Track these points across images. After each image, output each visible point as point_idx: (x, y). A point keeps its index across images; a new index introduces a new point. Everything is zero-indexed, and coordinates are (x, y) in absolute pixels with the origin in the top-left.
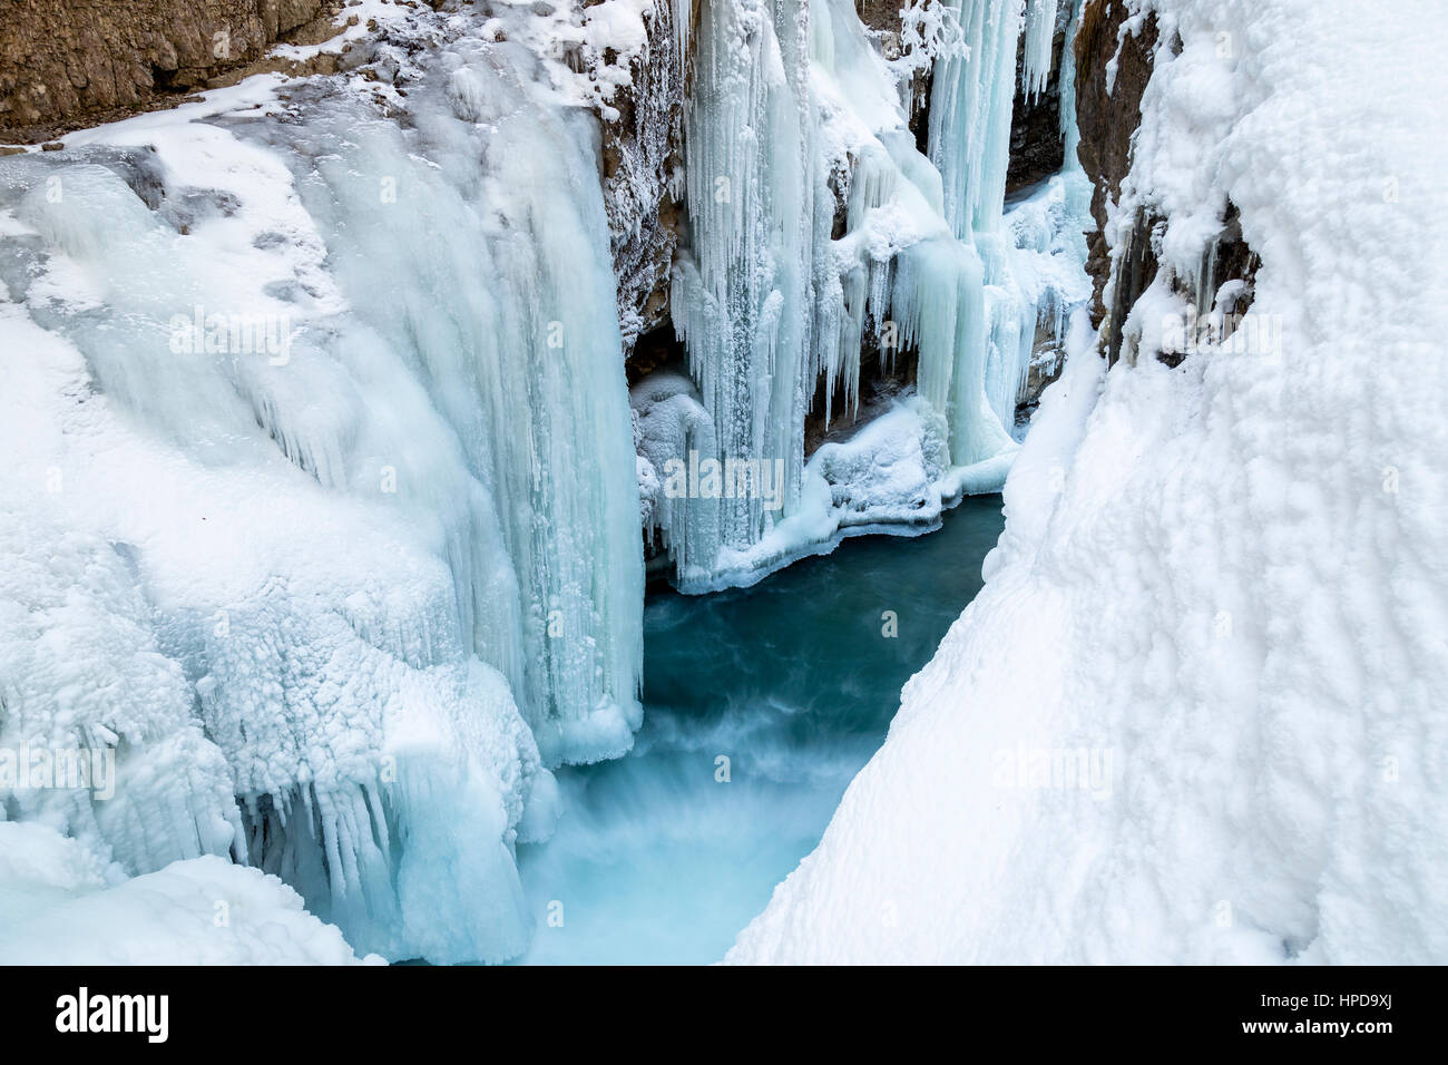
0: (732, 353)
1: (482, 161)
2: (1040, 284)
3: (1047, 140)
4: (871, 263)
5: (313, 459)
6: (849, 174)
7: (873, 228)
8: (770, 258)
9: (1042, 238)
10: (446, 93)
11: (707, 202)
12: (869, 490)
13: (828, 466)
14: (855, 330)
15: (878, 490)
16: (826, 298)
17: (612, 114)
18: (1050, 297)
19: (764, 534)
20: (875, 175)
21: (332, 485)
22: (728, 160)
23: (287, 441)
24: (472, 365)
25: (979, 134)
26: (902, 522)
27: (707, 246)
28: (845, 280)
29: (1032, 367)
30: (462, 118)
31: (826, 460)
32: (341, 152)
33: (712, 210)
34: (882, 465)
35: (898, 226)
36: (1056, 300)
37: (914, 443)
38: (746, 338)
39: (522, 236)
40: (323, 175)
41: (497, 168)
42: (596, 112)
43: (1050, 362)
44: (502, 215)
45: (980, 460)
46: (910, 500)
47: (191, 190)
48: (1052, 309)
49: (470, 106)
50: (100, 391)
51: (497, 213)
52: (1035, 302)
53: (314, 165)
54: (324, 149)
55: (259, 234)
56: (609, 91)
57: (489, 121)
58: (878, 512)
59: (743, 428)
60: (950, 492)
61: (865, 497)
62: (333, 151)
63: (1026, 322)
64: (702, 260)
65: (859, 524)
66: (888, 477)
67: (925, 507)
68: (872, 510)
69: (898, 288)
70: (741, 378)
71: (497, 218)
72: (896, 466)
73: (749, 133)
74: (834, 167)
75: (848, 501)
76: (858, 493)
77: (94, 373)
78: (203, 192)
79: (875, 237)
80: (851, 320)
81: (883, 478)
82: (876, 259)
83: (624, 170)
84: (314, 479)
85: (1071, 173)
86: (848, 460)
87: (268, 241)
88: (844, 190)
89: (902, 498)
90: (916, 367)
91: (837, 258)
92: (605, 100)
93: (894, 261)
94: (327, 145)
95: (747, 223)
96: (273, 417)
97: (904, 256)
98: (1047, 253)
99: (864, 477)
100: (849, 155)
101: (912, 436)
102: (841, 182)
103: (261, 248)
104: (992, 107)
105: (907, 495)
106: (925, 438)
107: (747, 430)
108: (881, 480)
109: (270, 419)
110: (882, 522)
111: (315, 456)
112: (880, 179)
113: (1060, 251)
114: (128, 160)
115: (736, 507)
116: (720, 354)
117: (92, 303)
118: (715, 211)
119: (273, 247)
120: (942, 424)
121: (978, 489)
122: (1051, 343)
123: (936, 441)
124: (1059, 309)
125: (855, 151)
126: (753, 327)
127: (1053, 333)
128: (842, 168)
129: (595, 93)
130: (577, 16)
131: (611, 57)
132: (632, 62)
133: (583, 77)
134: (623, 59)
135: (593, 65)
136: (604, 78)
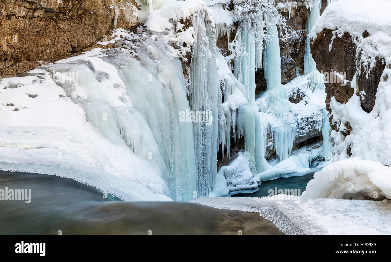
0: (201, 135)
1: (157, 70)
2: (267, 122)
3: (260, 82)
4: (231, 111)
5: (133, 145)
6: (225, 84)
7: (231, 100)
8: (210, 106)
9: (265, 109)
10: (146, 52)
11: (194, 89)
12: (236, 180)
13: (225, 173)
14: (229, 131)
15: (240, 180)
16: (221, 120)
17: (186, 59)
18: (270, 126)
19: (209, 194)
20: (231, 86)
21: (137, 154)
22: (201, 77)
23: (127, 140)
24: (160, 125)
25: (247, 78)
26: (248, 189)
27: (194, 102)
28: (226, 115)
29: (267, 147)
30: (151, 58)
31: (224, 171)
32: (126, 65)
33: (196, 91)
34: (240, 172)
35: (237, 100)
36: (271, 126)
37: (247, 166)
38: (204, 130)
39: (168, 90)
40: (122, 71)
41: (161, 72)
42: (181, 59)
43: (271, 145)
44: (163, 84)
45: (264, 171)
46: (249, 182)
47: (100, 72)
48: (270, 129)
49: (153, 55)
50: (88, 121)
51: (162, 83)
52: (266, 127)
53: (120, 69)
54: (121, 65)
55: (115, 84)
56: (184, 53)
57: (157, 59)
58: (240, 186)
59: (204, 159)
60: (259, 180)
61: (236, 182)
62: (124, 65)
63: (264, 133)
64: (193, 106)
65: (235, 190)
66: (242, 176)
67: (254, 184)
68: (238, 186)
69: (239, 118)
70: (203, 143)
71: (162, 85)
72: (244, 172)
73: (205, 70)
74: (221, 82)
75: (231, 184)
76: (234, 181)
77: (87, 116)
78: (102, 72)
79: (232, 103)
80: (228, 127)
81: (240, 176)
82: (233, 109)
83: (187, 75)
84: (132, 151)
85: (270, 91)
86: (230, 171)
87: (116, 86)
88: (224, 89)
89: (247, 182)
90: (244, 143)
91: (224, 108)
92: (183, 56)
93: (237, 110)
94: (122, 64)
95: (205, 95)
96: (124, 132)
97: (240, 109)
98: (267, 113)
99: (235, 176)
100: (224, 79)
101: (246, 163)
102: (223, 87)
103: (115, 87)
104: (250, 70)
105: (248, 180)
106: (250, 164)
107: (205, 159)
108: (240, 177)
109: (123, 133)
110: (242, 190)
111: (135, 144)
112: (232, 87)
113: (270, 112)
114: (89, 63)
115: (202, 185)
116: (198, 134)
117: (86, 98)
118: (197, 91)
119: (117, 87)
120: (254, 159)
121: (265, 179)
122: (271, 140)
123: (253, 165)
124: (272, 129)
125: (225, 78)
126: (206, 127)
127: (271, 136)
128: (223, 83)
129: (181, 54)
130: (175, 35)
131: (185, 45)
132: (191, 46)
133: (177, 50)
134: (188, 45)
135: (180, 47)
136: (183, 50)
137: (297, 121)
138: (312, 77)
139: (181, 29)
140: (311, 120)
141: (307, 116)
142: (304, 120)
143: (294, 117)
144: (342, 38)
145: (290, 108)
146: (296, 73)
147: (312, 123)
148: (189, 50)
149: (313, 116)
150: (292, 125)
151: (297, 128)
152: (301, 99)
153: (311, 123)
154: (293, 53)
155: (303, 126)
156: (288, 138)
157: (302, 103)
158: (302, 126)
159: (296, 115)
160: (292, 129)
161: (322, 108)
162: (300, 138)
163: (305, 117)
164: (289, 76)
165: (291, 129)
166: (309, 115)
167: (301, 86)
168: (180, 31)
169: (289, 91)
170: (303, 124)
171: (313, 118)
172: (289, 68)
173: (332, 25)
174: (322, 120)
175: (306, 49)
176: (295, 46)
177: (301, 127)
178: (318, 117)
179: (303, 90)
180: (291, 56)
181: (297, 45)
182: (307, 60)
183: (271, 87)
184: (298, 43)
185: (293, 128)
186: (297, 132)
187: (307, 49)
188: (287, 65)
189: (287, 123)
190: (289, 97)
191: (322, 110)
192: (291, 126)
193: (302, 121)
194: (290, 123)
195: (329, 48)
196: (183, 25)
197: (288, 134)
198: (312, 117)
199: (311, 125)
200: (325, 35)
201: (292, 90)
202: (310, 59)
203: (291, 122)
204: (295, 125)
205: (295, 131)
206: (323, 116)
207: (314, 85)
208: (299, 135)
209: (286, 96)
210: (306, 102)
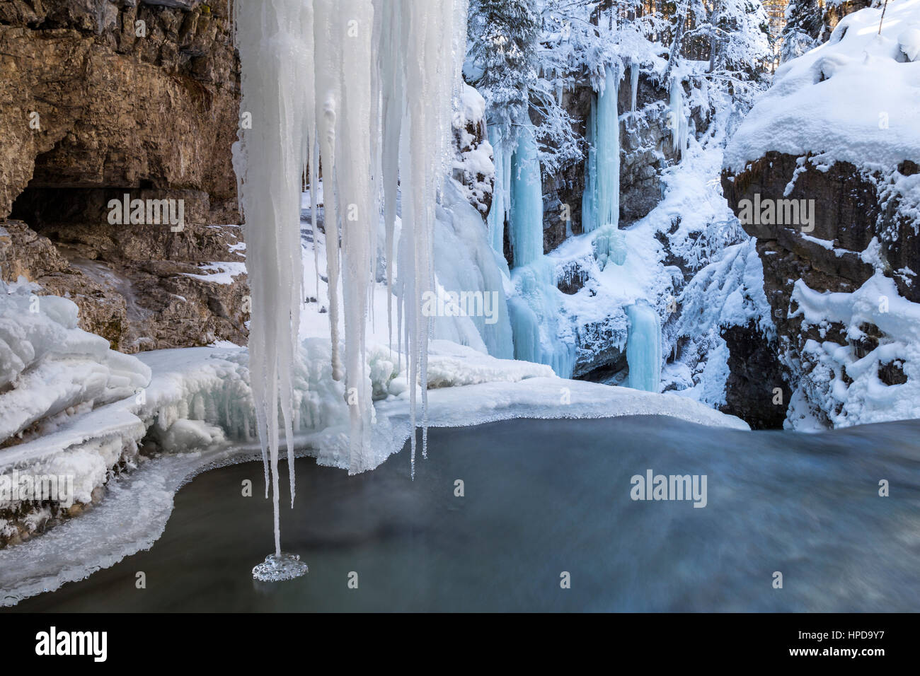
42: (475, 205)
56: (481, 195)
92: (479, 200)
129: (473, 196)
130: (459, 157)
131: (481, 177)
132: (491, 181)
133: (467, 187)
134: (487, 179)
135: (471, 181)
136: (478, 189)
137: (577, 332)
138: (600, 238)
139: (469, 144)
140: (604, 329)
141: (597, 321)
142: (590, 328)
143: (570, 324)
144: (827, 172)
145: (562, 303)
146: (564, 231)
147: (606, 334)
148: (488, 188)
149: (607, 320)
150: (567, 339)
151: (577, 346)
152: (581, 286)
153: (603, 335)
154: (562, 188)
155: (589, 341)
156: (560, 367)
157: (583, 293)
158: (586, 341)
159: (574, 318)
160: (567, 346)
161: (626, 304)
162: (580, 367)
163: (593, 322)
164: (552, 237)
165: (565, 348)
166: (599, 317)
167: (580, 258)
168: (468, 149)
169: (557, 268)
170: (587, 337)
171: (607, 324)
172: (553, 220)
173: (795, 147)
174: (626, 329)
175: (586, 180)
176: (565, 174)
177: (585, 343)
178: (618, 323)
179: (585, 267)
180: (559, 194)
181: (570, 171)
182: (588, 203)
183: (524, 260)
184: (571, 167)
185: (570, 346)
186: (577, 353)
187: (589, 180)
188: (551, 214)
189: (556, 336)
190: (559, 282)
191: (627, 307)
192: (565, 342)
193: (585, 331)
194: (563, 335)
195: (786, 189)
196: (471, 137)
197: (560, 358)
198: (607, 322)
199: (603, 339)
200: (771, 164)
201: (564, 266)
202: (596, 202)
203: (566, 333)
204: (573, 339)
205: (573, 353)
206: (629, 321)
207: (603, 256)
208: (579, 360)
209: (552, 278)
210: (591, 291)
